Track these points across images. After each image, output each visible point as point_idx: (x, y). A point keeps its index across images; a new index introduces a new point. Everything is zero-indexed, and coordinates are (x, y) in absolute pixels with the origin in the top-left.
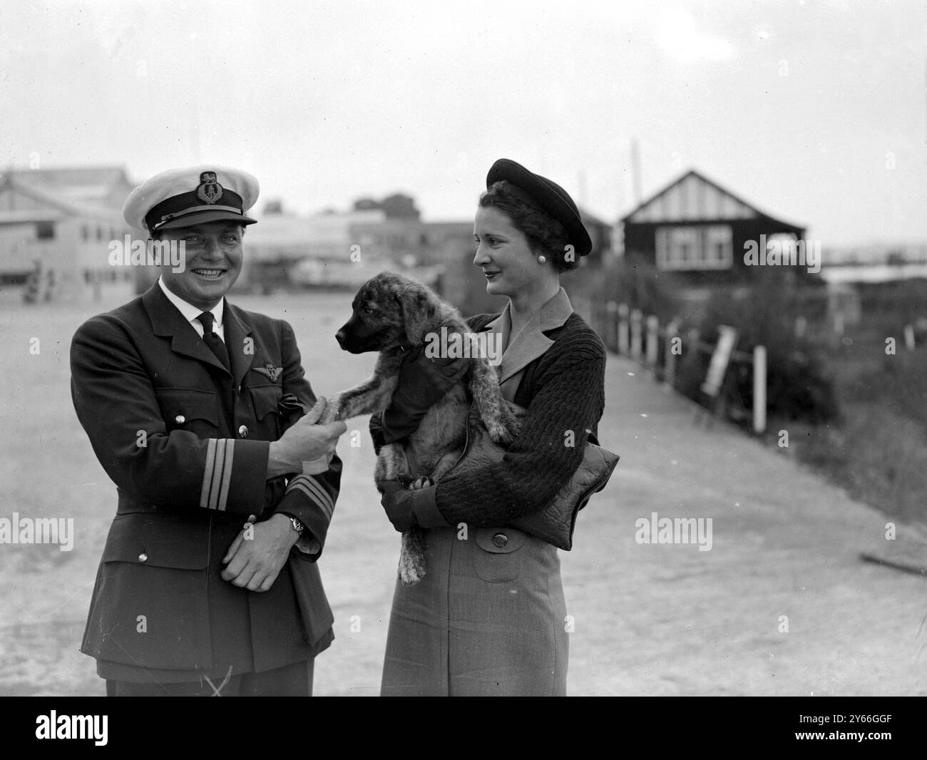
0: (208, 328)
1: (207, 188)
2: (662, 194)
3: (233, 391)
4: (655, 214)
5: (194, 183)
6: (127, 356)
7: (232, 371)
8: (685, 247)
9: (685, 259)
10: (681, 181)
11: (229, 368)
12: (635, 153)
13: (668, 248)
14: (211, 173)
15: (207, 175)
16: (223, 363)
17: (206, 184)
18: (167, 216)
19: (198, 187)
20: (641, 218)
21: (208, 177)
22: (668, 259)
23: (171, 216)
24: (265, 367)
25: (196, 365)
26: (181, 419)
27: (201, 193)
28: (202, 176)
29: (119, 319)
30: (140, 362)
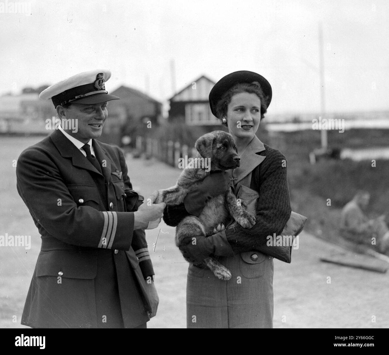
0: (88, 152)
1: (100, 81)
2: (189, 87)
3: (105, 185)
4: (185, 97)
5: (93, 79)
6: (52, 168)
7: (103, 175)
8: (200, 114)
9: (200, 120)
10: (198, 81)
11: (102, 172)
12: (172, 65)
13: (191, 114)
14: (102, 74)
15: (100, 75)
16: (99, 171)
17: (100, 80)
18: (78, 96)
19: (95, 81)
20: (178, 99)
21: (100, 76)
22: (192, 120)
23: (80, 96)
24: (116, 171)
25: (85, 171)
26: (81, 201)
27: (97, 84)
28: (98, 76)
29: (43, 149)
30: (58, 171)
